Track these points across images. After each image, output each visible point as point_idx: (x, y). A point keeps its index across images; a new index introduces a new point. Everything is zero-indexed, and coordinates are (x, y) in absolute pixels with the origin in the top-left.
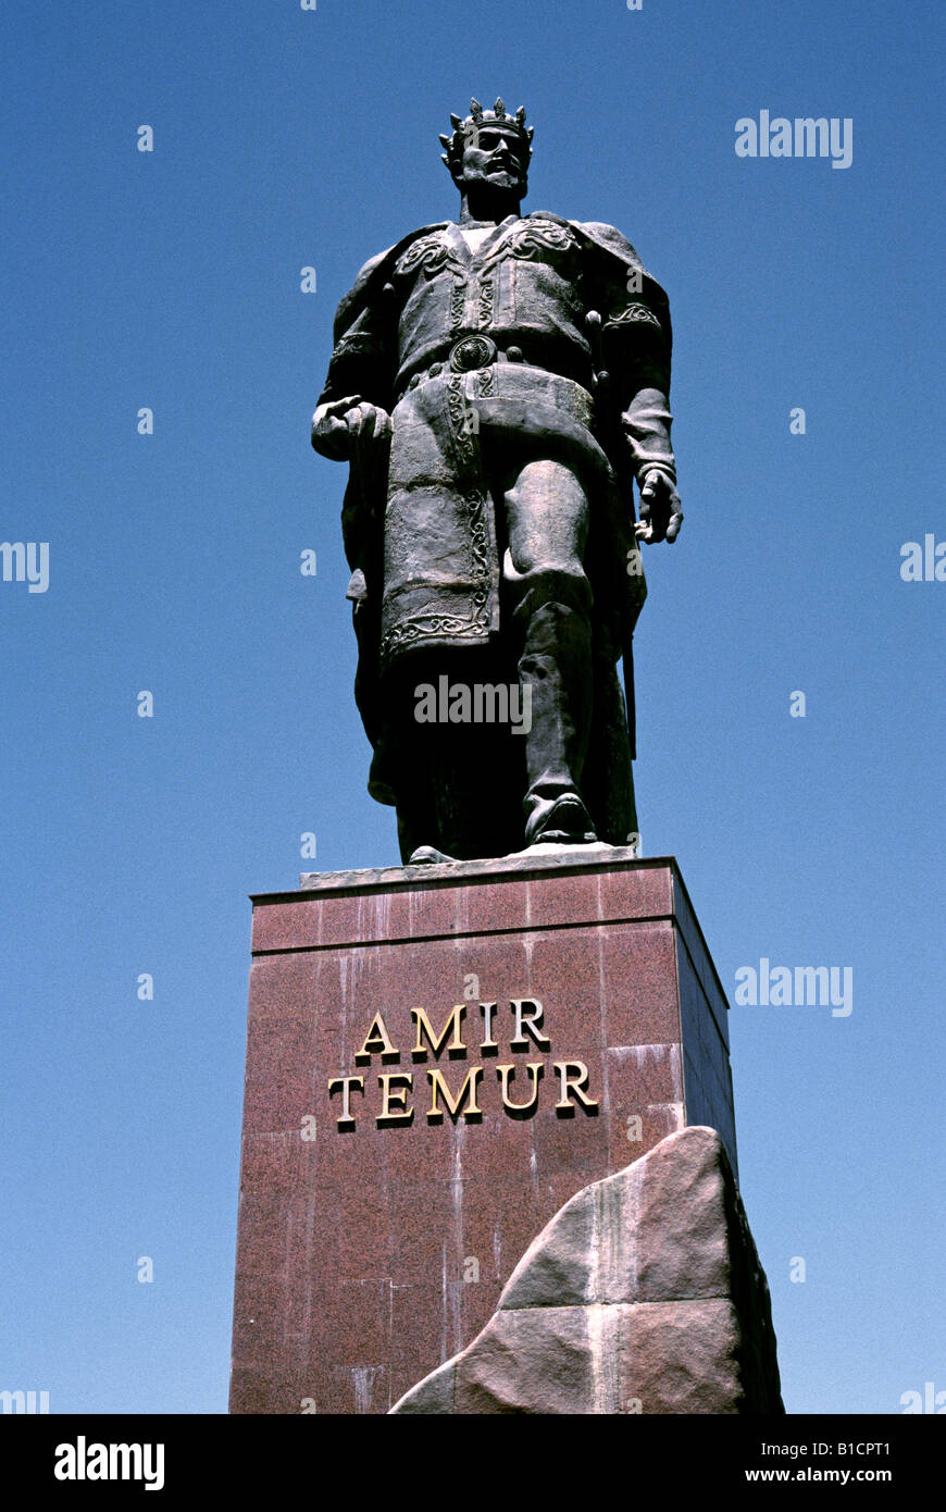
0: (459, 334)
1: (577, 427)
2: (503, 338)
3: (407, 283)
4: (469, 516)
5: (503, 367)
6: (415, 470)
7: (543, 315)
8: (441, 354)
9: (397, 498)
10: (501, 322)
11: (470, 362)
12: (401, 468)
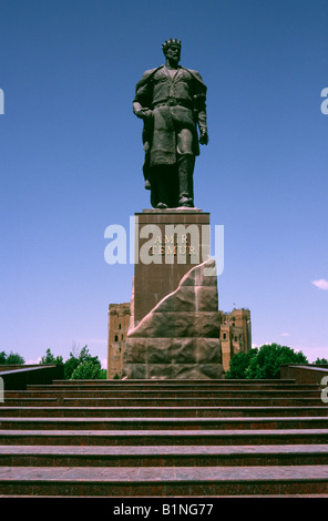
0: (169, 98)
1: (190, 120)
2: (178, 100)
3: (157, 82)
4: (170, 137)
5: (178, 106)
6: (160, 127)
7: (185, 95)
8: (165, 101)
9: (156, 132)
10: (178, 96)
11: (172, 105)
12: (157, 125)
